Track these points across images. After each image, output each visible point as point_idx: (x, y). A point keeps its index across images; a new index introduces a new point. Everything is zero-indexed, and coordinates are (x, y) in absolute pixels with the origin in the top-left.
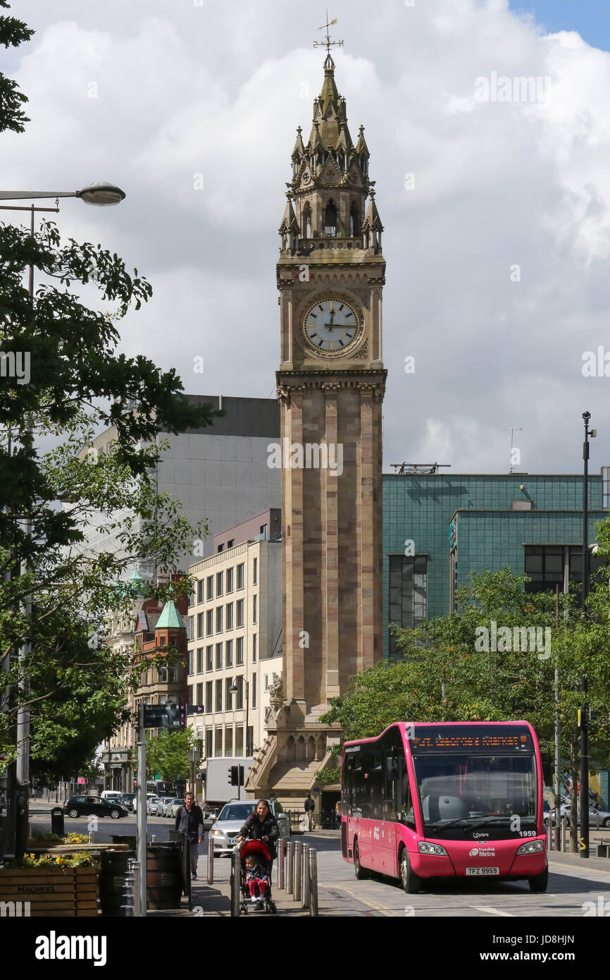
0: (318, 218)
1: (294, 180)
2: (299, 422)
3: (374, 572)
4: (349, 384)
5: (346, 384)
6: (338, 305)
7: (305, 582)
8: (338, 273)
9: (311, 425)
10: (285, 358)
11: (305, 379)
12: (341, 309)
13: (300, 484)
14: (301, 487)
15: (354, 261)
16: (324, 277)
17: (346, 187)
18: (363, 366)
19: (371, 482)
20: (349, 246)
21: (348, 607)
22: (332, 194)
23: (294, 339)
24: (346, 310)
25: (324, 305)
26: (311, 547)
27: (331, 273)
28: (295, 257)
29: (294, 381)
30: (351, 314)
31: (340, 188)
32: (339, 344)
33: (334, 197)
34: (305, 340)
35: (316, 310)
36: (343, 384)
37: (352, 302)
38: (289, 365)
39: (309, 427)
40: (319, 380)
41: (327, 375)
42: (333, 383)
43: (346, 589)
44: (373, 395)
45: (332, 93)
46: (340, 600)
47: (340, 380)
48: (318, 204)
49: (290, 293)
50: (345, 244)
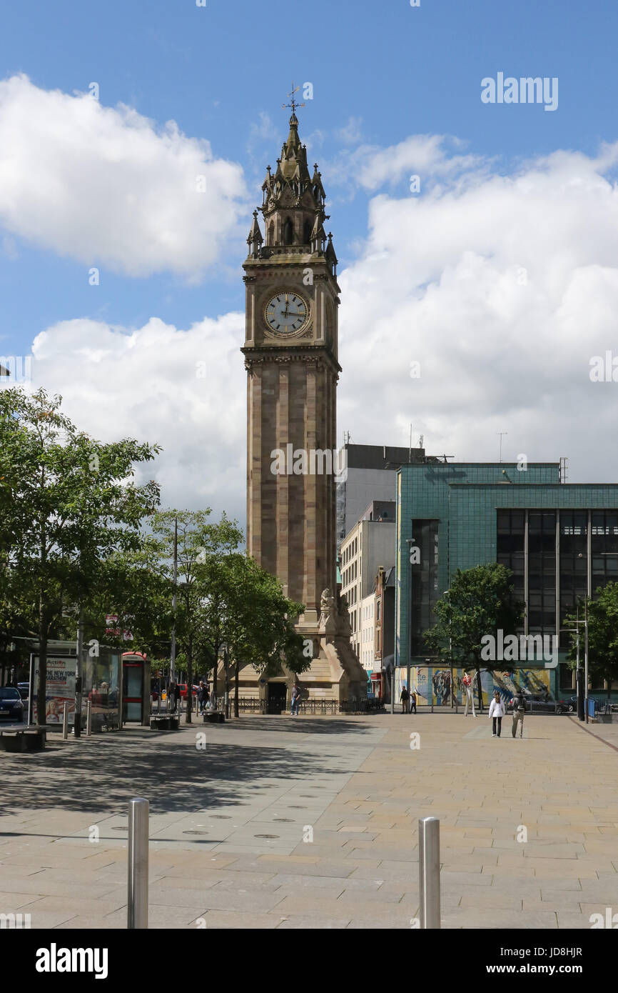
0: (278, 231)
1: (263, 205)
2: (259, 388)
3: (317, 506)
4: (298, 358)
5: (295, 357)
6: (293, 297)
7: (262, 515)
8: (290, 271)
9: (269, 390)
10: (248, 337)
11: (264, 354)
12: (294, 300)
13: (259, 436)
14: (260, 439)
15: (302, 262)
16: (279, 274)
17: (300, 208)
18: (309, 343)
19: (314, 435)
20: (301, 252)
21: (296, 534)
22: (289, 213)
23: (256, 324)
24: (298, 301)
25: (280, 297)
26: (267, 487)
27: (285, 272)
28: (258, 259)
29: (255, 356)
30: (301, 304)
31: (295, 208)
32: (292, 328)
33: (291, 215)
34: (265, 324)
35: (275, 301)
36: (293, 358)
37: (301, 294)
38: (252, 343)
39: (267, 392)
40: (274, 354)
41: (279, 350)
42: (285, 357)
43: (295, 521)
44: (317, 367)
45: (294, 140)
46: (290, 529)
47: (291, 354)
48: (278, 220)
49: (253, 287)
50: (297, 250)
